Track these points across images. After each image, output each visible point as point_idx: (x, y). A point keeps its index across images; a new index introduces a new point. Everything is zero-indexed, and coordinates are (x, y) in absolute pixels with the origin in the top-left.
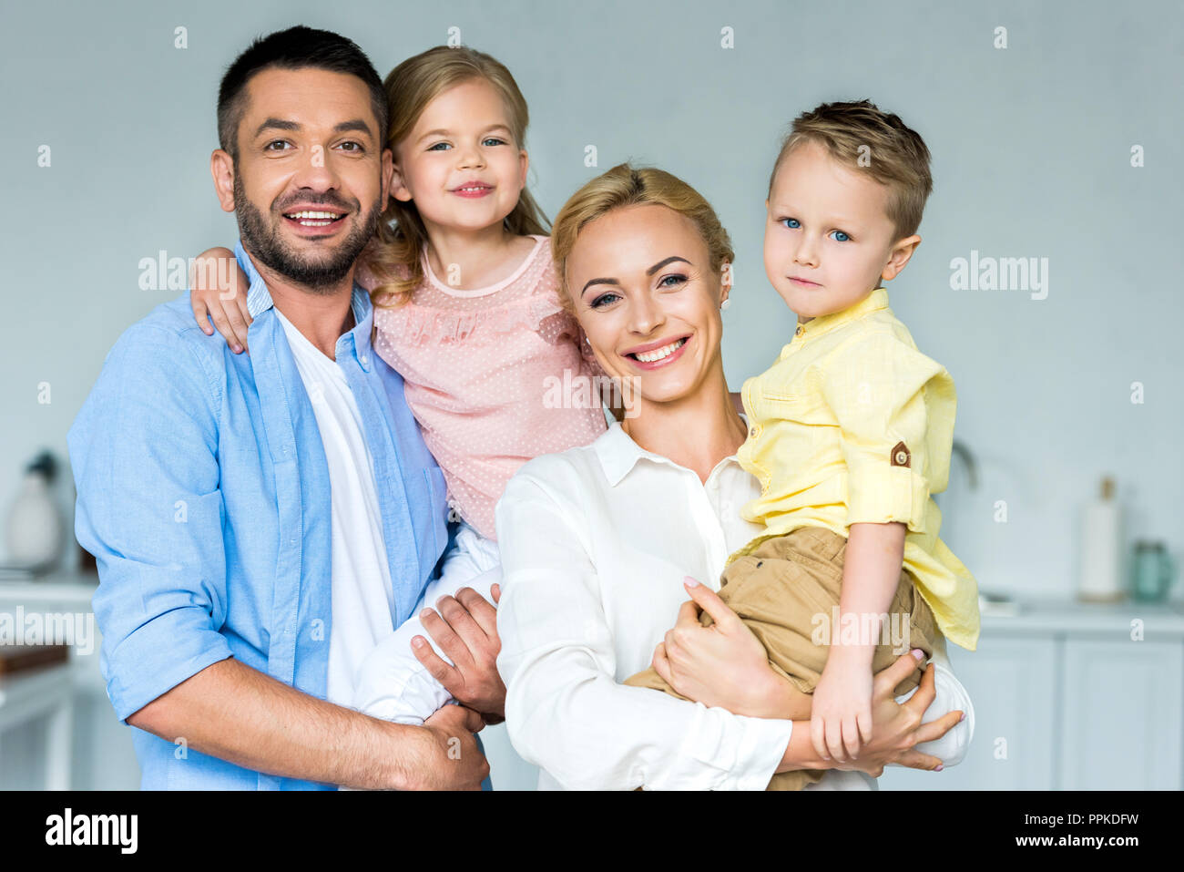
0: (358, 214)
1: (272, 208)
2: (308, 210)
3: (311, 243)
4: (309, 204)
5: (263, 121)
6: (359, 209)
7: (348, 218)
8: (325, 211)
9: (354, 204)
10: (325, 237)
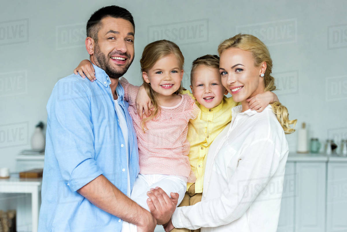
0: (129, 59)
1: (108, 55)
2: (118, 57)
3: (118, 66)
4: (118, 55)
5: (108, 30)
6: (130, 58)
7: (127, 60)
8: (122, 57)
9: (129, 56)
10: (122, 65)
